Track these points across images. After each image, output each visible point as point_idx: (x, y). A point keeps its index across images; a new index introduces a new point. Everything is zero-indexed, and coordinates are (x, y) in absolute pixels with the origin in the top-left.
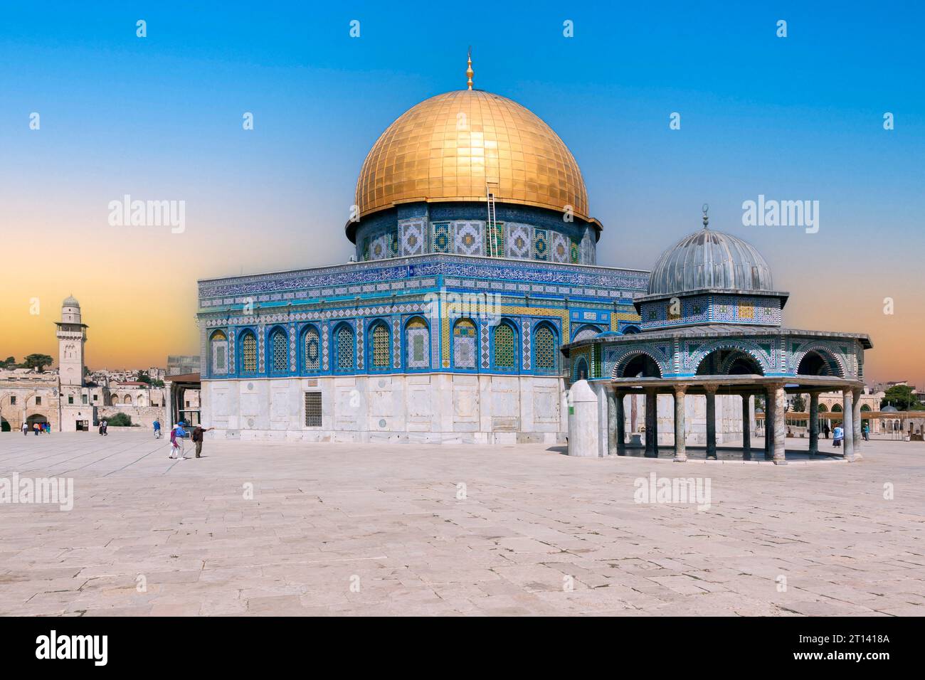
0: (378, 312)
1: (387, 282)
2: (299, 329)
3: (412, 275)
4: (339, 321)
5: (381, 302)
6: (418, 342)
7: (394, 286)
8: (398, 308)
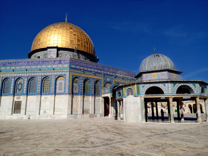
0: (47, 74)
1: (51, 65)
2: (16, 79)
3: (60, 63)
4: (32, 77)
5: (48, 71)
6: (60, 84)
7: (53, 66)
8: (54, 73)
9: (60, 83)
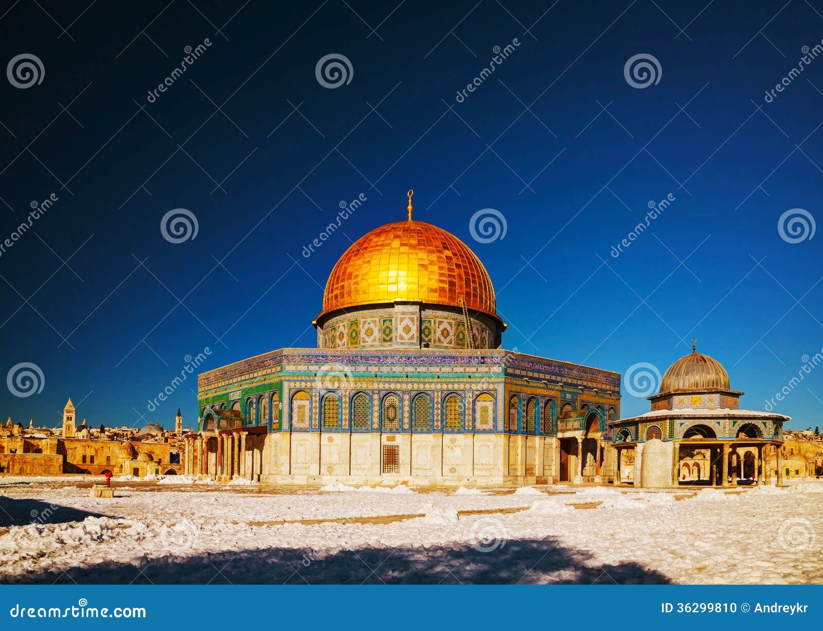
0: (453, 388)
1: (462, 367)
2: (382, 395)
3: (483, 363)
4: (419, 392)
5: (457, 380)
6: (484, 411)
7: (467, 369)
8: (471, 385)
9: (482, 407)
